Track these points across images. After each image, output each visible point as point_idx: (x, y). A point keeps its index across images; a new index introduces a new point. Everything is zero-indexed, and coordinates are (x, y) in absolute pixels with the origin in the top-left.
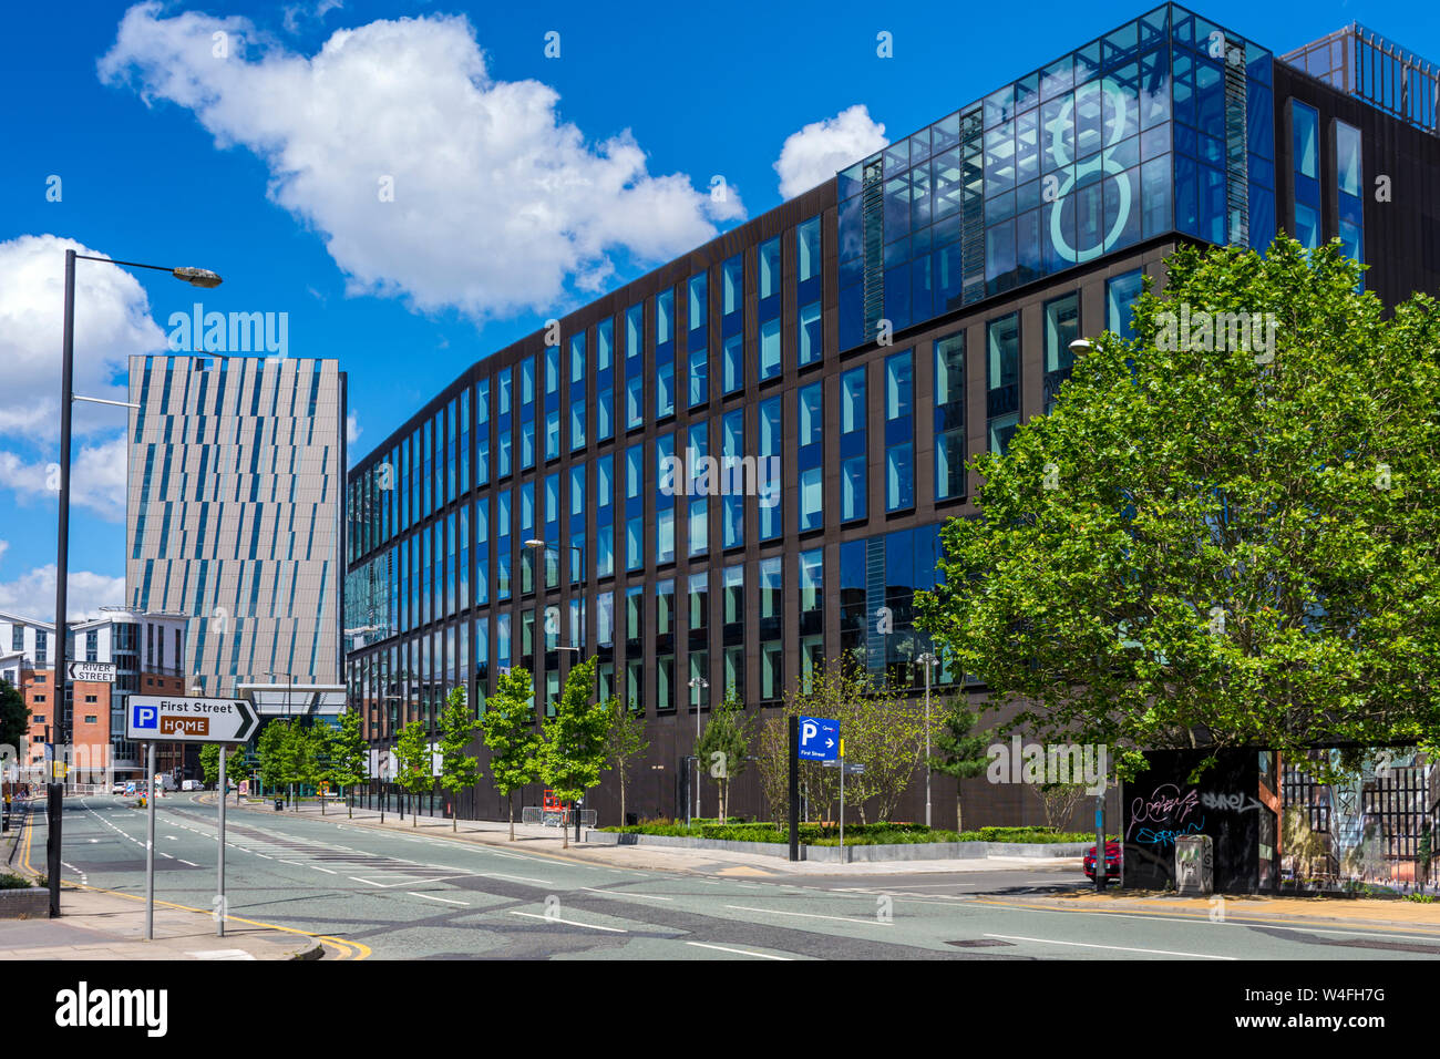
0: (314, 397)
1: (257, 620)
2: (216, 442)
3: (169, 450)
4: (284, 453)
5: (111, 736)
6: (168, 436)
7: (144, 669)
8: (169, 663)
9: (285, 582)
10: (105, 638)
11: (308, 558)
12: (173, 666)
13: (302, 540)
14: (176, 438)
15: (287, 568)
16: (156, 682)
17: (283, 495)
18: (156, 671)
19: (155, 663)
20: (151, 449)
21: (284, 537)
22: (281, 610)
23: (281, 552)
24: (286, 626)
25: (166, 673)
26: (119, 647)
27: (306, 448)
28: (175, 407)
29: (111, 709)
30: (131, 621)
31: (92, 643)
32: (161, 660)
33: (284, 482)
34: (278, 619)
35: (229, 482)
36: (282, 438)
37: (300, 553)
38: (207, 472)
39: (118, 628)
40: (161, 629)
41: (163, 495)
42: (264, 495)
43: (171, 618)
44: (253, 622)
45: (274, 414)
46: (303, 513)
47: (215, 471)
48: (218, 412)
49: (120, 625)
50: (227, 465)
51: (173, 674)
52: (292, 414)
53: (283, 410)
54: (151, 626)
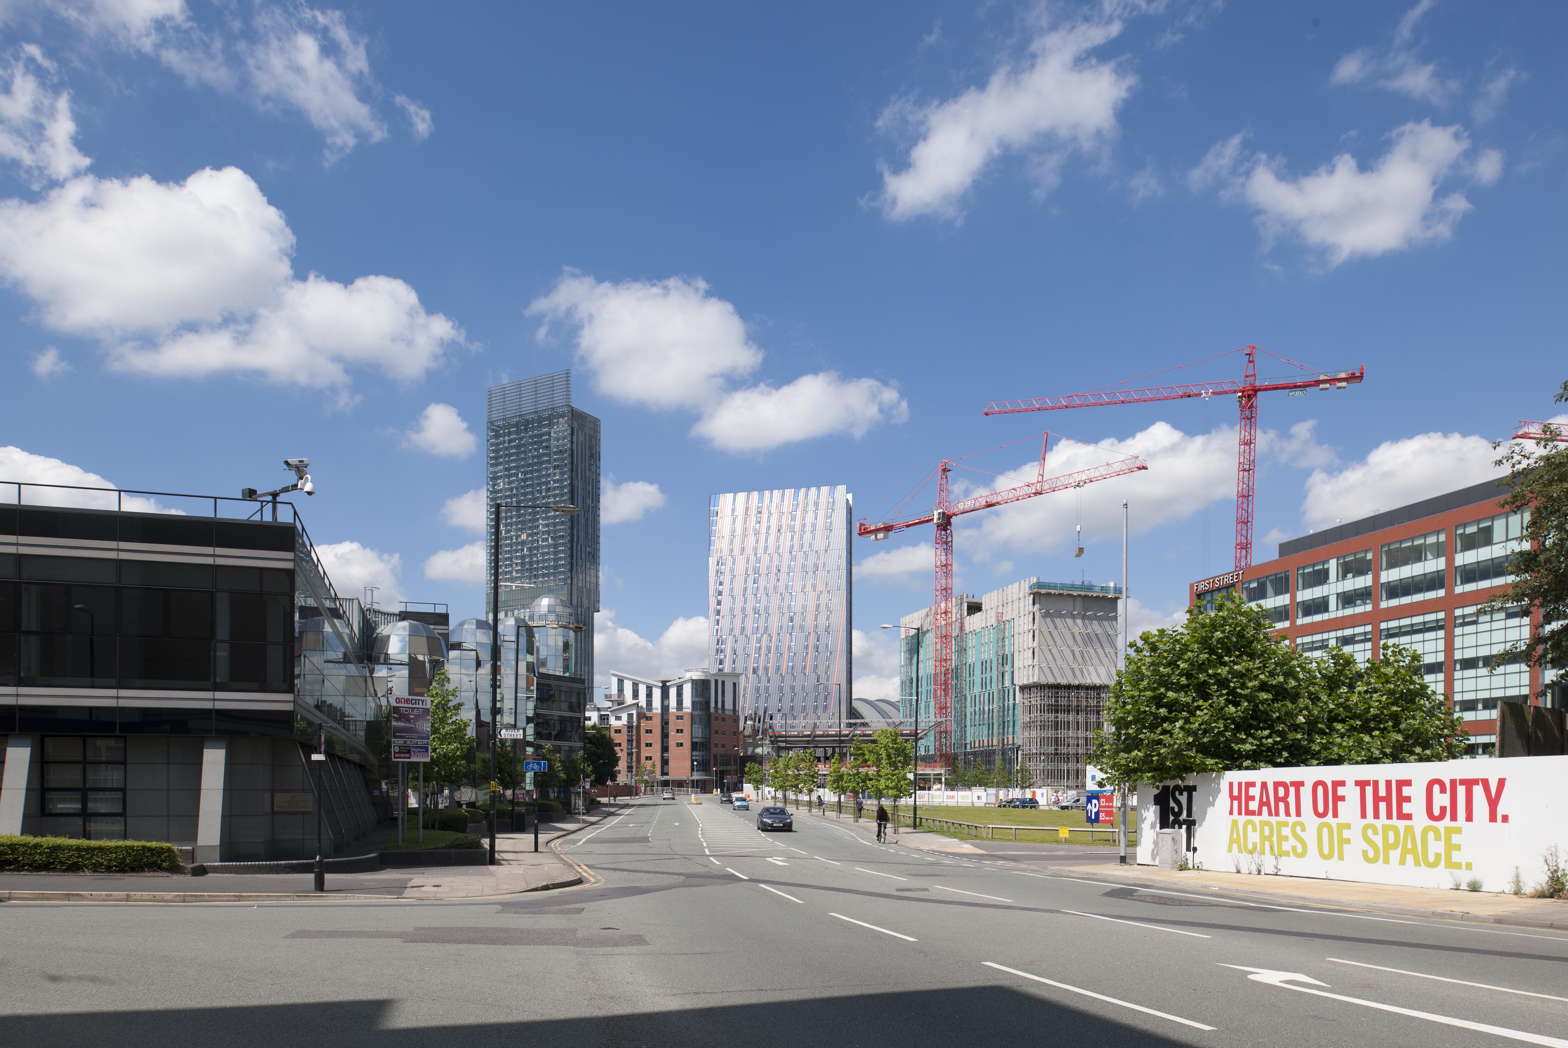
5: (692, 756)
7: (712, 710)
8: (729, 705)
10: (687, 690)
12: (731, 707)
16: (720, 719)
18: (720, 711)
19: (720, 706)
25: (727, 712)
26: (696, 697)
29: (692, 737)
30: (703, 678)
31: (680, 694)
32: (723, 702)
39: (694, 682)
40: (723, 682)
43: (728, 675)
49: (696, 681)
51: (731, 713)
54: (716, 681)
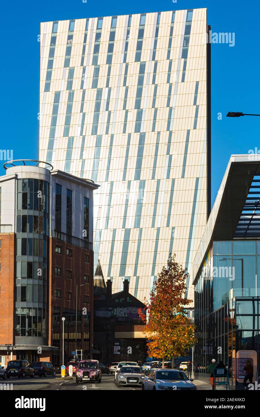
0: (186, 41)
1: (141, 230)
2: (107, 86)
3: (71, 97)
4: (163, 90)
6: (70, 85)
9: (164, 198)
11: (183, 177)
13: (177, 160)
14: (76, 85)
15: (165, 186)
17: (161, 126)
20: (57, 96)
21: (163, 161)
22: (160, 221)
23: (161, 173)
24: (165, 234)
27: (181, 84)
28: (75, 61)
33: (163, 114)
34: (158, 229)
35: (118, 117)
36: (161, 78)
37: (176, 173)
38: (101, 110)
41: (66, 133)
42: (146, 126)
44: (138, 232)
45: (154, 59)
46: (179, 137)
47: (107, 109)
48: (109, 60)
50: (116, 105)
52: (168, 57)
53: (161, 55)
